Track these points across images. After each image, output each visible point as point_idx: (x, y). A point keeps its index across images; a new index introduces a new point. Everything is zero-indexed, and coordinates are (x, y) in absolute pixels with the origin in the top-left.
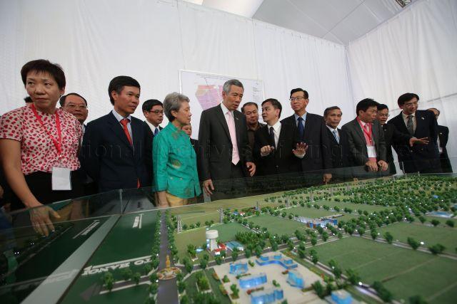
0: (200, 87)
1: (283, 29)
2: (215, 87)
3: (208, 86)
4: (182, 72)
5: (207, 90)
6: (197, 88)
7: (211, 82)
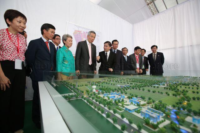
0: (76, 31)
1: (111, 13)
2: (82, 32)
3: (79, 31)
4: (68, 23)
5: (78, 33)
6: (74, 31)
7: (80, 30)
